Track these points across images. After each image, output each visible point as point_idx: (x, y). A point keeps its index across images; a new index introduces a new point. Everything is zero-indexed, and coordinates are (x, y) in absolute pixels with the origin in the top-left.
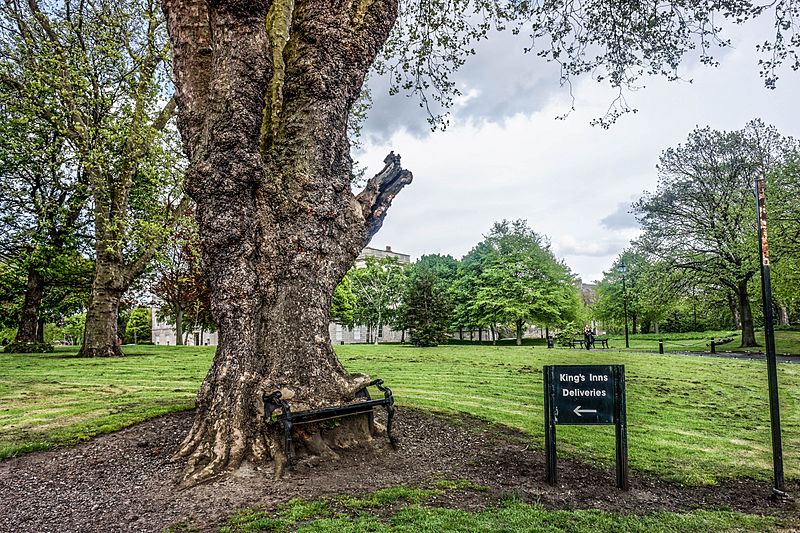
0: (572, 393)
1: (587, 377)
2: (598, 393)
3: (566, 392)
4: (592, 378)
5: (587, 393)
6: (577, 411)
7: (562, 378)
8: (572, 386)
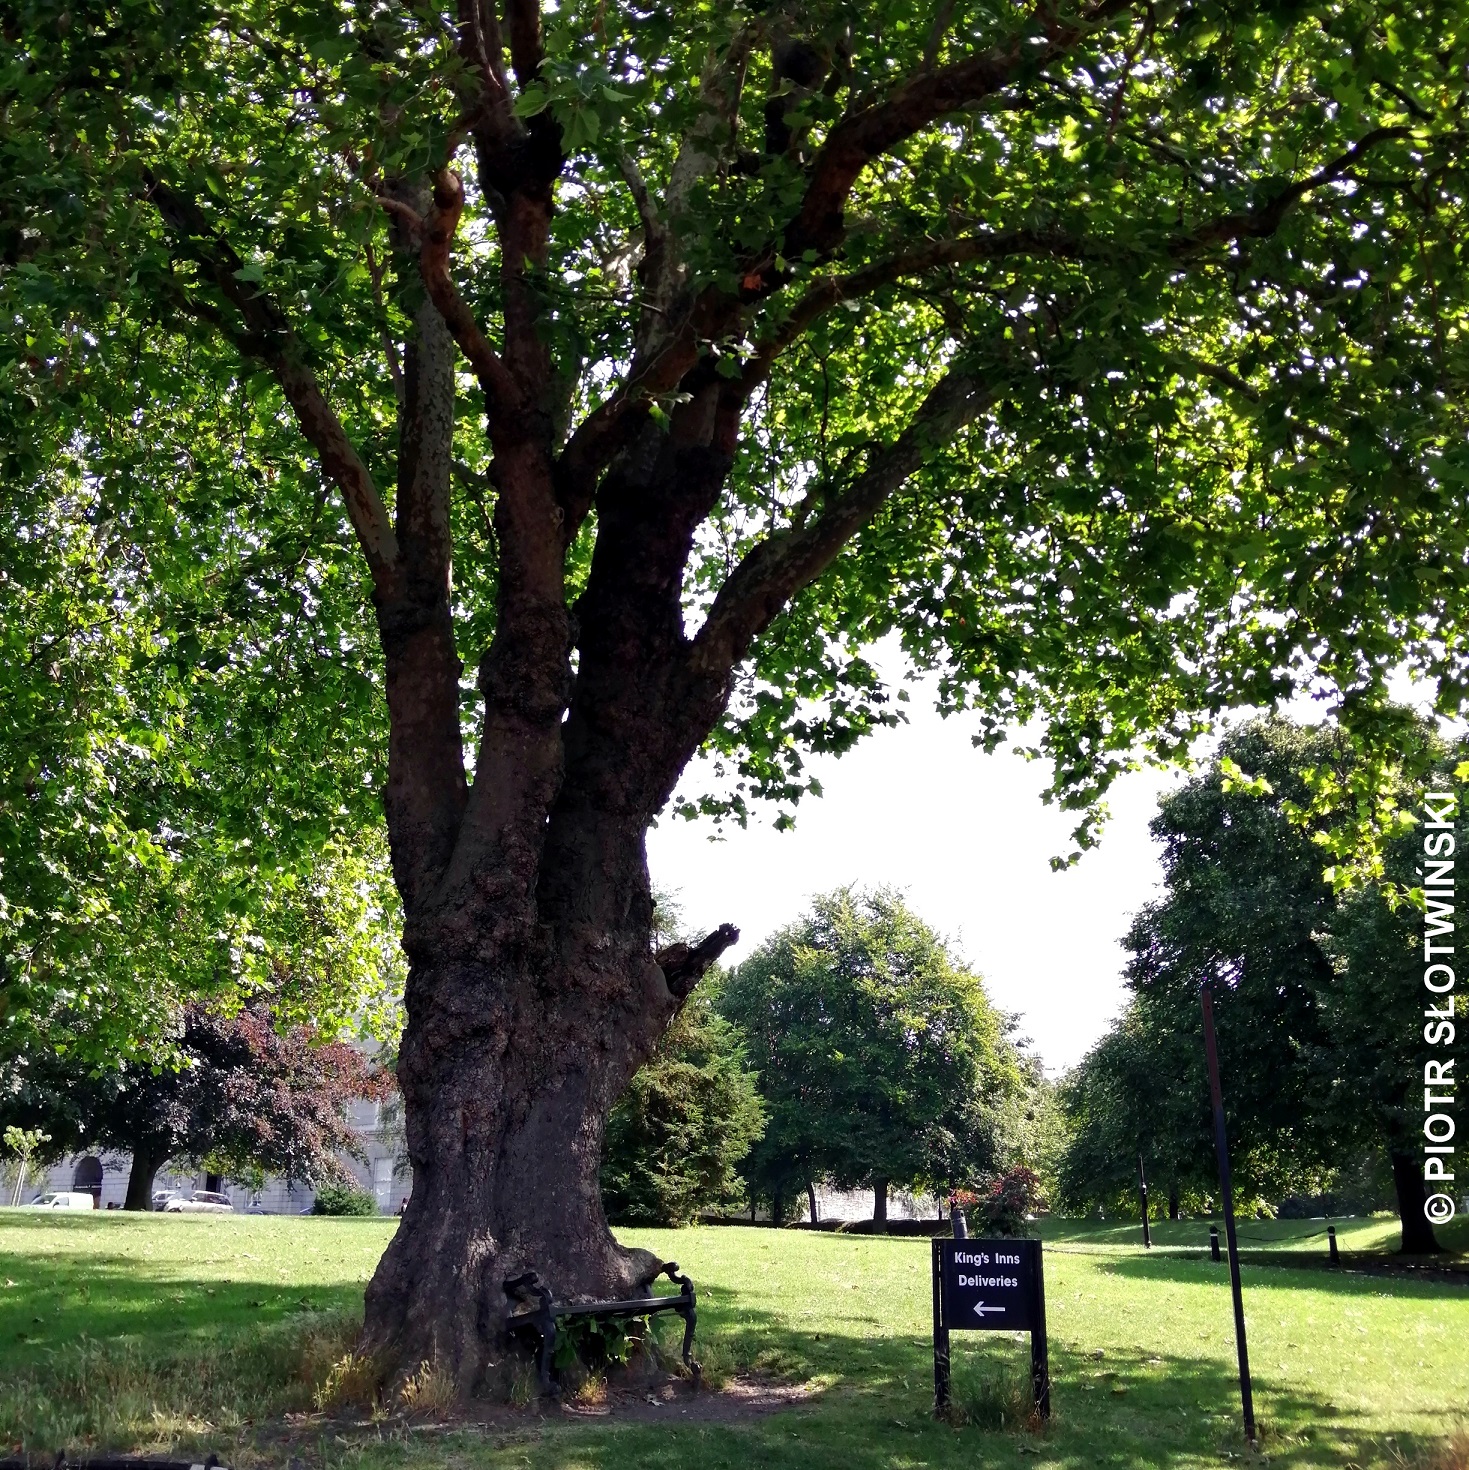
0: (971, 1282)
1: (992, 1258)
2: (1007, 1282)
3: (963, 1280)
4: (999, 1259)
5: (992, 1282)
6: (979, 1309)
7: (957, 1257)
8: (970, 1270)
